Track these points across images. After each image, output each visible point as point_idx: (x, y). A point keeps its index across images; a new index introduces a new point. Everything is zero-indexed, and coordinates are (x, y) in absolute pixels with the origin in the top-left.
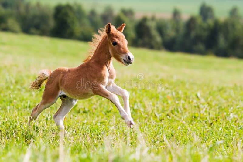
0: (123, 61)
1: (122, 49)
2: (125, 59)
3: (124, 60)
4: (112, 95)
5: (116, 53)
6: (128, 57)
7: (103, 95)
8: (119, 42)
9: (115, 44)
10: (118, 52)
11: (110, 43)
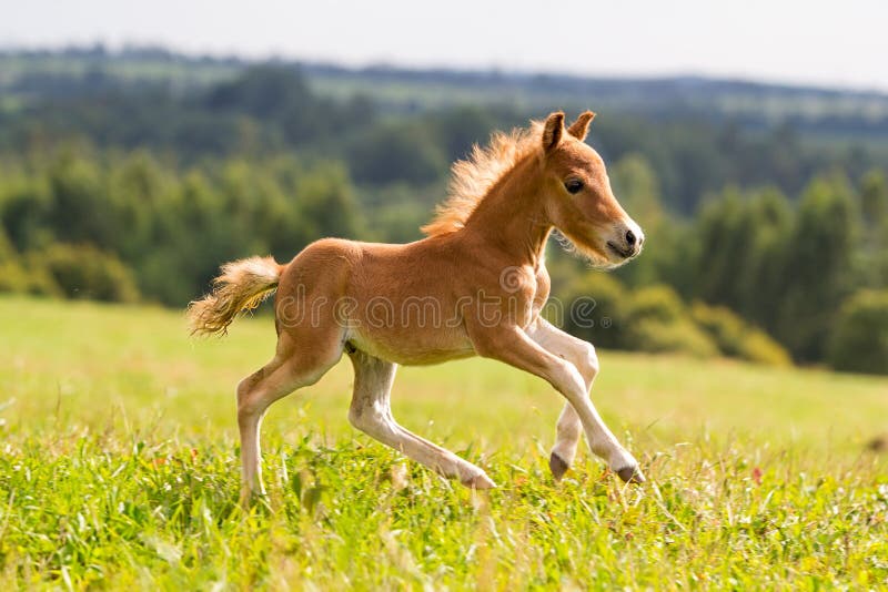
0: (604, 247)
1: (601, 207)
2: (615, 240)
3: (610, 245)
4: (560, 367)
5: (582, 218)
6: (624, 233)
7: (523, 363)
8: (591, 182)
9: (577, 186)
10: (587, 216)
11: (553, 182)
